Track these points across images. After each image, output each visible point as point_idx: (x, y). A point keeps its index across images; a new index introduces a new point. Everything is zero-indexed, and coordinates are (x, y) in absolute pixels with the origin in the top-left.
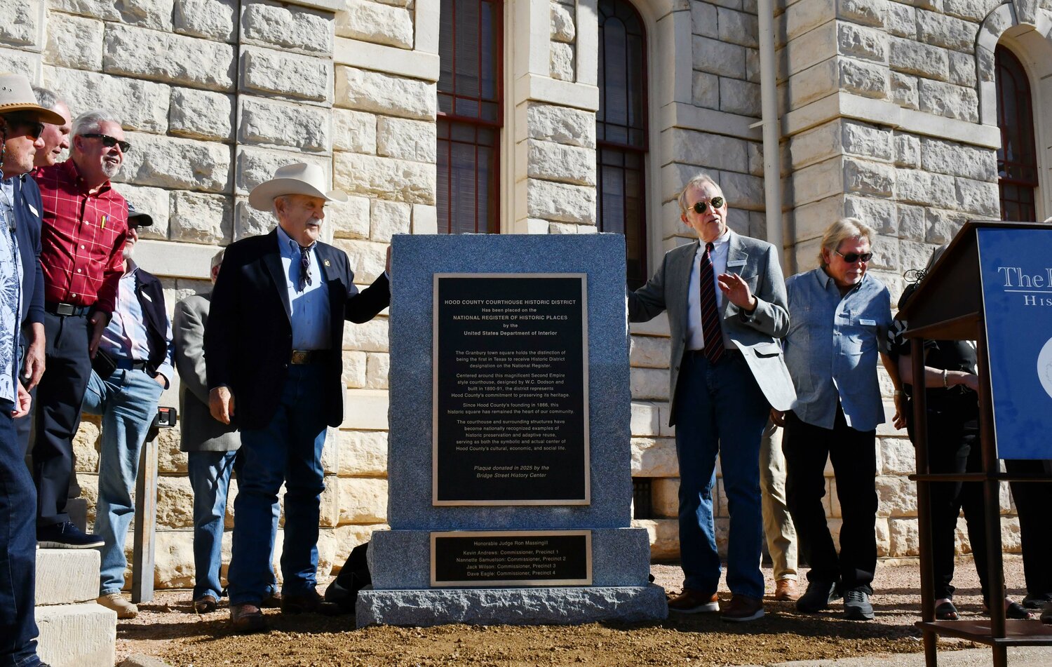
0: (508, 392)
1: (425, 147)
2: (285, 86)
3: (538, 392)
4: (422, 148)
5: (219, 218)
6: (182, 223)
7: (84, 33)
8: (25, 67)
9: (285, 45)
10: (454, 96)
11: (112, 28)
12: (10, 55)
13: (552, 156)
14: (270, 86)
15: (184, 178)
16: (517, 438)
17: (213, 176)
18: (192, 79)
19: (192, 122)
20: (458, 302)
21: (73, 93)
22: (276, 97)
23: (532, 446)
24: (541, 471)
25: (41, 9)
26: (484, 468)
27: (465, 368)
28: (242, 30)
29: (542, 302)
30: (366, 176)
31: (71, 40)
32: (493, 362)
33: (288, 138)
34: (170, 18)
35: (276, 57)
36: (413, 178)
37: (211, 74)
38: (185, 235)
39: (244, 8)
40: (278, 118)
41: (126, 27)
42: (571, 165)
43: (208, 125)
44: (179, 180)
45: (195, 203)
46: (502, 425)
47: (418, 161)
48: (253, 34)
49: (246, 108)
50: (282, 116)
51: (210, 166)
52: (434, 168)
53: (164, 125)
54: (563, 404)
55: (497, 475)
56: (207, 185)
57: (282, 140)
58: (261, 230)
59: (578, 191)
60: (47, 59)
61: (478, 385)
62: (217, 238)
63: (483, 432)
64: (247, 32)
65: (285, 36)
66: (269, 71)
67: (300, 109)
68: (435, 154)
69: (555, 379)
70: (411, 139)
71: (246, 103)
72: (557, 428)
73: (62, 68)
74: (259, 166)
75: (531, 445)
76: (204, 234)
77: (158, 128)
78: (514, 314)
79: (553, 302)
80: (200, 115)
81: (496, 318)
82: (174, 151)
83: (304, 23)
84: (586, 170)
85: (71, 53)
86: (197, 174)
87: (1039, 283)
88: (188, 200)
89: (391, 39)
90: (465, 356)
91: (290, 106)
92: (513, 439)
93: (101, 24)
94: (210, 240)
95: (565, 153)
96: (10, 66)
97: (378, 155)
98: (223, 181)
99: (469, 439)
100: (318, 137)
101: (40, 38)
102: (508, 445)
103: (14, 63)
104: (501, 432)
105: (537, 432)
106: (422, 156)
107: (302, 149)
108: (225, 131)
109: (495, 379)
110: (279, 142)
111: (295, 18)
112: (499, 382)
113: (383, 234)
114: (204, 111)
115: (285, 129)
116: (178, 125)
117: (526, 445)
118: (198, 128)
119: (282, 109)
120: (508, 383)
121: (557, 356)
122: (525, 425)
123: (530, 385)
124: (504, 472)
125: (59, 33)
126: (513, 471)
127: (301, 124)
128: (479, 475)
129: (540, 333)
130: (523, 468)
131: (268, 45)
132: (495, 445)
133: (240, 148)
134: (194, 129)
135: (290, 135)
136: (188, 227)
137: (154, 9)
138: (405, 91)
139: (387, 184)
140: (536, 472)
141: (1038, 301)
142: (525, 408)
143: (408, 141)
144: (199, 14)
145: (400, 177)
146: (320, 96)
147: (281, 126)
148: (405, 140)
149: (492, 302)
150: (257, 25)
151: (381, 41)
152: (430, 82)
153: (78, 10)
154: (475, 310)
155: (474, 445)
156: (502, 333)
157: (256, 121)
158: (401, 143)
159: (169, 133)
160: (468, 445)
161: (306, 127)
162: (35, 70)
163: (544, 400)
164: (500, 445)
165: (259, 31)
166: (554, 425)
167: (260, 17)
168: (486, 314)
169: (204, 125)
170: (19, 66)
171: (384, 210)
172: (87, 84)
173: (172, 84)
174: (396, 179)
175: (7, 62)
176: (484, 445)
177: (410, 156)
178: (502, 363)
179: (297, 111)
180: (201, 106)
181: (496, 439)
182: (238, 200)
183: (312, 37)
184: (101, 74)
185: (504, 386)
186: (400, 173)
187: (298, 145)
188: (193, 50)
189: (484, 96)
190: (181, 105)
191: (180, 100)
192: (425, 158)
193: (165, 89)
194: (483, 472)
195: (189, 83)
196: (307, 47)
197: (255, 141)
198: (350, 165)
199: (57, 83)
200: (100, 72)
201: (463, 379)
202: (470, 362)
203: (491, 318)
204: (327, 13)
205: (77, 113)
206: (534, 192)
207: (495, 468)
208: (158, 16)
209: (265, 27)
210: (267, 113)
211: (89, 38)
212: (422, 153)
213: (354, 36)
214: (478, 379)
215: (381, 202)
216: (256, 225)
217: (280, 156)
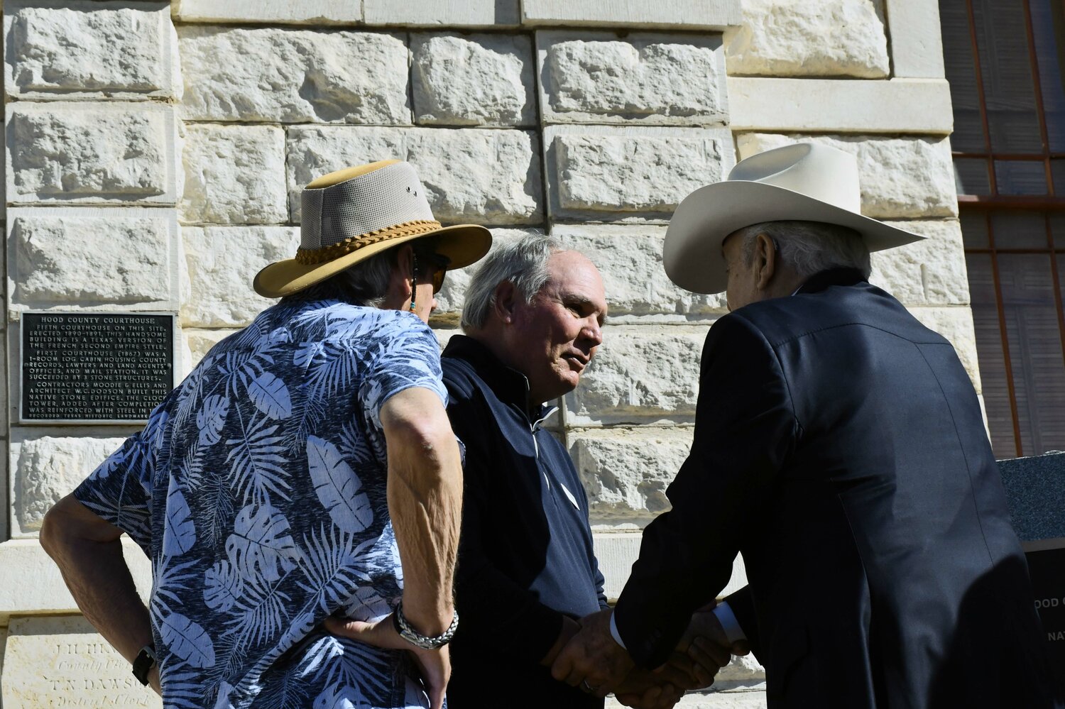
1: (942, 273)
2: (640, 194)
4: (936, 277)
7: (249, 154)
8: (150, 237)
9: (631, 114)
10: (990, 157)
11: (299, 136)
12: (122, 219)
14: (610, 199)
18: (458, 210)
21: (240, 273)
22: (626, 220)
25: (169, 124)
28: (545, 98)
31: (226, 171)
33: (658, 299)
34: (404, 98)
35: (615, 140)
37: (493, 193)
39: (542, 55)
40: (634, 262)
41: (325, 130)
47: (931, 305)
48: (565, 101)
50: (640, 256)
52: (967, 314)
57: (647, 305)
58: (624, 494)
60: (188, 216)
64: (554, 101)
65: (629, 95)
66: (605, 170)
68: (965, 284)
70: (910, 261)
71: (567, 240)
73: (216, 229)
74: (607, 364)
83: (664, 63)
85: (228, 197)
89: (844, 64)
93: (279, 132)
96: (123, 239)
101: (171, 180)
103: (130, 234)
106: (937, 293)
107: (689, 317)
110: (640, 308)
111: (644, 56)
115: (649, 281)
119: (640, 242)
125: (204, 163)
131: (597, 118)
135: (662, 291)
137: (372, 87)
138: (886, 164)
143: (905, 266)
144: (458, 81)
147: (642, 276)
148: (897, 266)
150: (572, 83)
151: (823, 70)
152: (935, 137)
153: (235, 114)
158: (891, 271)
162: (168, 241)
165: (576, 95)
167: (576, 67)
170: (140, 237)
172: (263, 251)
175: (117, 234)
177: (913, 296)
182: (572, 438)
183: (683, 89)
184: (288, 228)
187: (680, 310)
188: (453, 154)
189: (1055, 147)
192: (945, 295)
196: (675, 111)
199: (210, 258)
200: (286, 224)
204: (708, 36)
205: (250, 310)
208: (381, 100)
209: (588, 84)
210: (609, 254)
211: (260, 163)
212: (938, 287)
213: (767, 70)
216: (613, 484)
217: (646, 336)
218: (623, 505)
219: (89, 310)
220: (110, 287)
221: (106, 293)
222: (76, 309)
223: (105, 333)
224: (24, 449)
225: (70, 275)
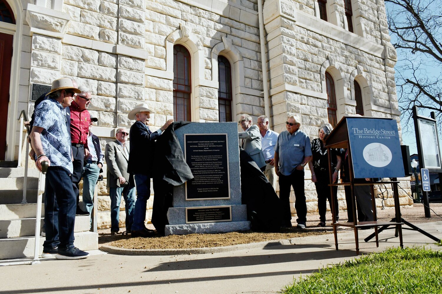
0: (206, 167)
2: (131, 81)
3: (215, 167)
4: (169, 99)
5: (112, 119)
6: (102, 121)
7: (72, 65)
8: (55, 75)
9: (131, 69)
10: (177, 84)
11: (80, 64)
12: (51, 72)
13: (206, 101)
14: (127, 81)
15: (102, 108)
16: (209, 180)
17: (111, 107)
19: (104, 91)
20: (191, 142)
22: (129, 84)
23: (214, 182)
24: (216, 190)
25: (60, 57)
26: (200, 189)
27: (194, 161)
28: (118, 65)
29: (215, 142)
30: (153, 107)
31: (68, 67)
32: (202, 159)
33: (132, 96)
34: (97, 61)
35: (128, 73)
36: (167, 108)
37: (110, 77)
38: (103, 124)
39: (119, 58)
41: (84, 63)
42: (211, 104)
43: (109, 92)
44: (101, 108)
45: (105, 115)
46: (205, 177)
47: (168, 103)
48: (122, 66)
49: (120, 87)
50: (130, 90)
51: (110, 104)
52: (172, 105)
53: (96, 92)
54: (222, 170)
55: (204, 191)
56: (109, 110)
59: (213, 111)
60: (61, 73)
61: (198, 166)
62: (112, 125)
63: (199, 179)
64: (120, 65)
65: (131, 66)
66: (126, 76)
67: (136, 87)
68: (173, 101)
69: (219, 163)
70: (166, 96)
71: (120, 86)
72: (220, 177)
74: (124, 104)
75: (213, 182)
76: (108, 124)
77: (94, 93)
78: (207, 145)
79: (218, 142)
80: (106, 89)
81: (202, 146)
82: (99, 100)
83: (136, 63)
84: (215, 105)
85: (68, 71)
86: (106, 107)
87: (362, 132)
88: (103, 114)
89: (159, 67)
90: (194, 157)
91: (133, 87)
92: (208, 180)
93: (77, 63)
94: (110, 126)
95: (210, 101)
96: (51, 75)
97: (156, 101)
98: (114, 108)
99: (196, 181)
100: (141, 96)
101: (59, 66)
102: (207, 182)
103: (52, 74)
104: (204, 179)
105: (215, 178)
106: (169, 101)
107: (137, 99)
108: (114, 94)
109: (203, 164)
110: (130, 97)
111: (134, 61)
112: (204, 165)
113: (158, 124)
114: (108, 88)
116: (100, 92)
117: (212, 182)
118: (106, 93)
119: (131, 88)
120: (206, 165)
121: (220, 157)
122: (211, 177)
123: (212, 165)
124: (205, 190)
125: (65, 65)
126: (208, 190)
127: (136, 92)
128: (199, 191)
129: (215, 150)
130: (211, 189)
131: (126, 69)
132: (203, 182)
133: (118, 99)
134: (105, 93)
136: (104, 122)
137: (93, 58)
138: (164, 82)
139: (159, 110)
140: (215, 190)
141: (362, 137)
142: (211, 172)
144: (106, 60)
145: (163, 108)
146: (141, 84)
147: (130, 93)
149: (201, 142)
150: (123, 63)
151: (157, 68)
152: (171, 80)
153: (70, 59)
154: (196, 144)
155: (197, 183)
156: (204, 151)
157: (123, 91)
158: (163, 97)
159: (97, 95)
160: (195, 183)
161: (138, 93)
163: (216, 169)
164: (204, 182)
165: (123, 65)
166: (220, 176)
167: (124, 61)
168: (199, 145)
169: (108, 92)
171: (158, 117)
173: (98, 80)
174: (162, 108)
175: (50, 74)
176: (200, 183)
177: (166, 101)
178: (205, 159)
179: (135, 88)
180: (107, 87)
181: (203, 181)
182: (118, 114)
183: (139, 67)
184: (77, 77)
185: (205, 166)
186: (163, 106)
187: (135, 98)
188: (104, 70)
189: (186, 84)
190: (101, 86)
191: (100, 85)
193: (96, 82)
194: (200, 190)
195: (103, 80)
196: (137, 70)
197: (123, 97)
201: (193, 164)
202: (195, 159)
203: (201, 146)
204: (143, 60)
206: (201, 112)
207: (203, 189)
208: (94, 60)
209: (125, 64)
210: (126, 89)
211: (74, 67)
213: (149, 67)
214: (197, 164)
215: (157, 115)
216: (123, 121)
217: (130, 101)
218: (125, 124)
219: (44, 85)
221: (47, 82)
222: (42, 84)
223: (46, 89)
224: (31, 105)
225: (41, 79)
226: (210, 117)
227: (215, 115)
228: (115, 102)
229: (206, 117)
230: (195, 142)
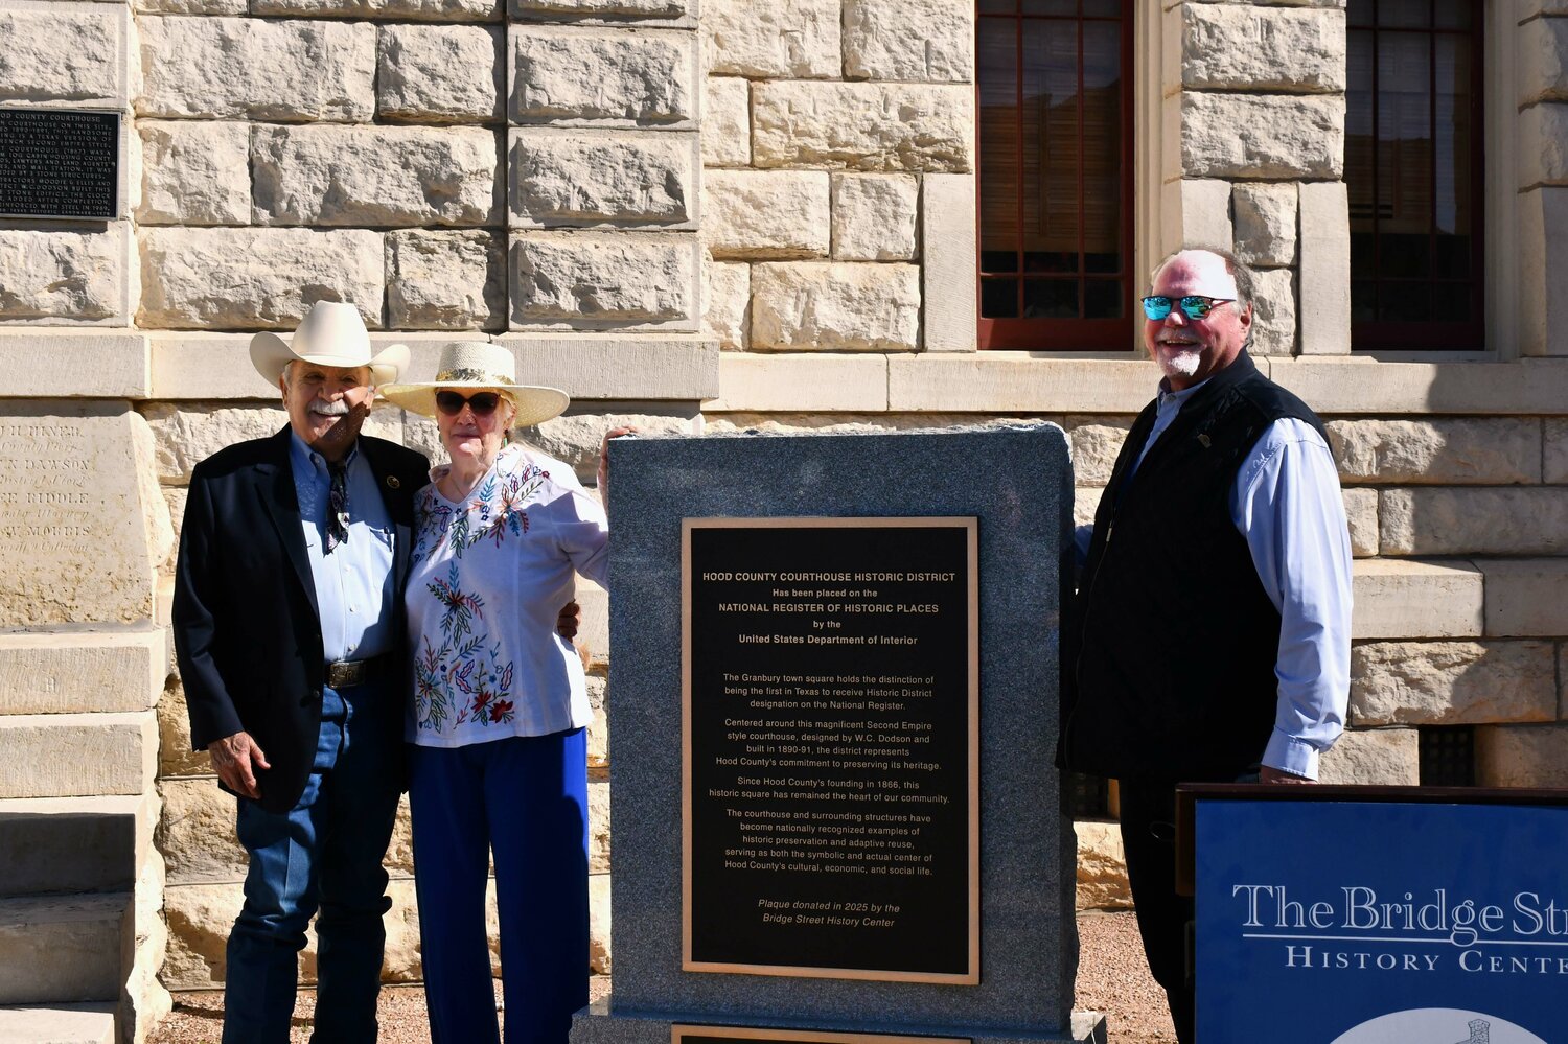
0: (823, 757)
1: (946, 50)
3: (880, 758)
4: (939, 53)
5: (479, 278)
6: (407, 295)
8: (99, 34)
12: (72, 14)
13: (1238, 37)
15: (407, 207)
16: (838, 849)
17: (463, 197)
18: (416, 7)
19: (419, 93)
20: (727, 576)
21: (196, 64)
22: (583, 22)
23: (868, 864)
24: (883, 915)
26: (776, 905)
27: (740, 707)
29: (889, 576)
30: (819, 127)
32: (794, 697)
33: (608, 103)
36: (921, 122)
38: (414, 317)
40: (587, 65)
42: (1283, 54)
43: (449, 95)
44: (399, 210)
45: (432, 252)
46: (810, 821)
47: (933, 82)
49: (523, 50)
50: (593, 60)
51: (455, 179)
52: (969, 91)
53: (367, 102)
54: (928, 783)
55: (800, 919)
56: (452, 214)
57: (596, 109)
58: (557, 297)
59: (1300, 108)
61: (765, 743)
62: (476, 318)
63: (775, 834)
67: (634, 40)
68: (972, 61)
69: (912, 733)
70: (915, 37)
71: (522, 41)
72: (916, 832)
73: (174, 18)
74: (550, 169)
75: (864, 862)
76: (450, 313)
77: (355, 111)
78: (834, 600)
79: (911, 577)
80: (433, 77)
81: (800, 608)
82: (386, 155)
84: (1318, 60)
86: (432, 197)
87: (1321, 919)
88: (419, 248)
90: (741, 684)
91: (610, 37)
92: (830, 849)
94: (463, 322)
95: (1269, 28)
97: (845, 78)
98: (483, 202)
99: (749, 846)
100: (669, 94)
102: (822, 862)
103: (79, 30)
104: (807, 835)
105: (878, 838)
106: (940, 69)
107: (640, 121)
108: (484, 102)
109: (798, 731)
110: (590, 113)
112: (805, 737)
113: (858, 244)
114: (441, 69)
115: (601, 85)
116: (394, 102)
117: (855, 862)
118: (431, 104)
119: (595, 45)
120: (822, 738)
121: (916, 687)
122: (854, 823)
123: (864, 745)
124: (811, 913)
126: (832, 913)
127: (634, 72)
128: (767, 917)
129: (884, 640)
130: (849, 907)
132: (797, 861)
133: (513, 134)
134: (423, 107)
135: (614, 96)
136: (419, 302)
139: (865, 139)
140: (874, 916)
141: (1316, 958)
142: (855, 790)
143: (910, 41)
145: (893, 122)
146: (672, 7)
147: (594, 80)
148: (902, 41)
149: (792, 577)
154: (760, 592)
155: (759, 859)
156: (811, 640)
157: (542, 76)
158: (895, 46)
159: (382, 118)
160: (748, 859)
161: (644, 76)
162: (117, 37)
163: (891, 775)
164: (806, 861)
166: (910, 825)
168: (780, 600)
169: (443, 97)
170: (88, 34)
171: (859, 194)
172: (220, 43)
173: (379, 20)
174: (884, 126)
175: (66, 30)
176: (776, 860)
177: (915, 73)
178: (811, 699)
179: (625, 45)
180: (435, 59)
181: (800, 848)
182: (513, 238)
184: (246, 20)
185: (814, 745)
186: (893, 113)
187: (630, 115)
190: (396, 62)
191: (393, 51)
192: (947, 72)
193: (366, 33)
194: (774, 911)
195: (411, 13)
197: (542, 117)
198: (784, 107)
199: (168, 49)
200: (245, 15)
201: (737, 729)
202: (751, 697)
203: (791, 607)
205: (205, 102)
206: (1195, 121)
207: (797, 905)
210: (562, 57)
212: (941, 64)
214: (764, 730)
215: (852, 178)
216: (548, 287)
217: (592, 141)
218: (556, 307)
219: (39, 105)
220: (58, 83)
221: (54, 89)
222: (26, 104)
223: (51, 130)
225: (18, 71)
226: (1265, 158)
227: (1315, 134)
228: (489, 159)
229: (1238, 156)
230: (747, 576)
